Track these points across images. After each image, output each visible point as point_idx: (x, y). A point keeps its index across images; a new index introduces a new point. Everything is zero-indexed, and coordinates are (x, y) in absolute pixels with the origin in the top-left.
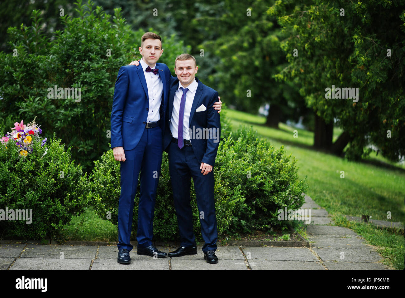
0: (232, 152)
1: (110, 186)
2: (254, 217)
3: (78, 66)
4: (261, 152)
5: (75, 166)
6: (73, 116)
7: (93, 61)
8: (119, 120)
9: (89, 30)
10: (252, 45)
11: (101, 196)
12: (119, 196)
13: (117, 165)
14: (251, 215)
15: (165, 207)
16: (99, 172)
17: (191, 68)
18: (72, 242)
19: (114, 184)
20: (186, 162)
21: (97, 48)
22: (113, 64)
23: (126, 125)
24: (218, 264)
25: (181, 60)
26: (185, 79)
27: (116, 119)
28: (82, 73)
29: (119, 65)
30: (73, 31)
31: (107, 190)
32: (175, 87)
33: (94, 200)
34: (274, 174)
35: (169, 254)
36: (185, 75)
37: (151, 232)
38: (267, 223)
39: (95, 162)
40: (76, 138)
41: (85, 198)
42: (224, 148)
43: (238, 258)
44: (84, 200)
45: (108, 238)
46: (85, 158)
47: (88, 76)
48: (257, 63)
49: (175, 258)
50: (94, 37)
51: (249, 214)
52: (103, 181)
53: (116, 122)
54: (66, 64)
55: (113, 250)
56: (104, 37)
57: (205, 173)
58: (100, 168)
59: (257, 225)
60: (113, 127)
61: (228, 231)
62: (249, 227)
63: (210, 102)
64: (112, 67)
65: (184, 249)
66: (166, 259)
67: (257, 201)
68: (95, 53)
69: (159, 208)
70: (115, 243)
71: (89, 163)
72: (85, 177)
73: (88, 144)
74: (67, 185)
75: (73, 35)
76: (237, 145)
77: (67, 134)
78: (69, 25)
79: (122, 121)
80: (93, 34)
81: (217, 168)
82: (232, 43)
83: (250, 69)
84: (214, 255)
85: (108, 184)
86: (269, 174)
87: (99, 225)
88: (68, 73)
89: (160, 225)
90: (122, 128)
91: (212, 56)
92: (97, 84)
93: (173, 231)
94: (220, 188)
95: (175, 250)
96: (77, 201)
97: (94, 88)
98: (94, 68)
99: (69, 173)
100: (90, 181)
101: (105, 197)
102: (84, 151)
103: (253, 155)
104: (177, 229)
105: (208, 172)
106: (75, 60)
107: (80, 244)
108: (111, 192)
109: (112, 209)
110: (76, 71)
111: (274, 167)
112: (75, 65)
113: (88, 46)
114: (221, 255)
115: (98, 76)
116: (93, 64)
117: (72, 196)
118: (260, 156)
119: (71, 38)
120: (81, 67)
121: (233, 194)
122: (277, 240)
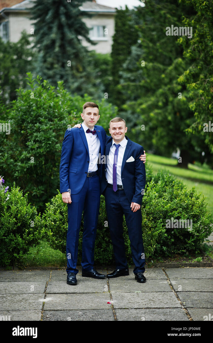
0: (154, 194)
1: (59, 223)
2: (173, 243)
3: (31, 128)
4: (177, 192)
5: (31, 208)
6: (28, 167)
7: (42, 124)
8: (66, 171)
9: (39, 99)
10: (166, 104)
11: (52, 231)
12: (66, 231)
13: (64, 206)
14: (170, 242)
15: (103, 238)
16: (51, 212)
17: (122, 128)
18: (30, 268)
19: (63, 221)
20: (120, 203)
21: (46, 113)
22: (58, 126)
23: (72, 175)
24: (146, 283)
25: (114, 122)
26: (118, 137)
27: (63, 170)
28: (34, 134)
29: (63, 126)
30: (26, 101)
31: (57, 226)
32: (109, 144)
33: (47, 234)
34: (188, 210)
35: (107, 276)
36: (117, 134)
37: (93, 258)
38: (183, 248)
39: (47, 204)
40: (30, 184)
41: (40, 233)
42: (148, 190)
43: (162, 277)
44: (39, 234)
45: (58, 264)
46: (38, 200)
47: (39, 136)
48: (170, 118)
49: (112, 278)
50: (43, 104)
51: (169, 242)
52: (53, 219)
53: (63, 173)
54: (21, 127)
55: (63, 274)
56: (50, 104)
57: (134, 210)
58: (51, 208)
59: (176, 250)
60: (61, 176)
61: (152, 256)
62: (169, 252)
63: (137, 154)
64: (57, 128)
65: (119, 272)
66: (105, 280)
67: (175, 231)
68: (43, 117)
69: (98, 240)
70: (64, 267)
71: (41, 204)
72: (39, 216)
73: (40, 189)
74: (26, 223)
75: (26, 104)
76: (158, 187)
77: (24, 181)
78: (22, 96)
79: (68, 172)
80: (42, 102)
81: (143, 206)
82: (149, 103)
83: (164, 123)
84: (143, 276)
85: (57, 221)
86: (183, 209)
87: (50, 253)
88: (23, 133)
89: (99, 253)
90: (68, 177)
91: (133, 113)
92: (46, 142)
93: (109, 258)
94: (145, 222)
95: (111, 272)
96: (34, 236)
97: (44, 145)
98: (43, 129)
99: (26, 214)
100: (43, 219)
101: (55, 232)
102: (37, 195)
103: (171, 195)
104: (113, 255)
105: (137, 210)
106: (28, 123)
107: (37, 269)
108: (60, 228)
109: (61, 241)
110: (29, 132)
111: (188, 204)
112: (29, 127)
113: (38, 112)
114: (148, 276)
115: (47, 135)
116: (42, 126)
117: (30, 232)
118: (176, 195)
119: (25, 106)
120: (33, 129)
121: (156, 227)
122: (192, 262)
